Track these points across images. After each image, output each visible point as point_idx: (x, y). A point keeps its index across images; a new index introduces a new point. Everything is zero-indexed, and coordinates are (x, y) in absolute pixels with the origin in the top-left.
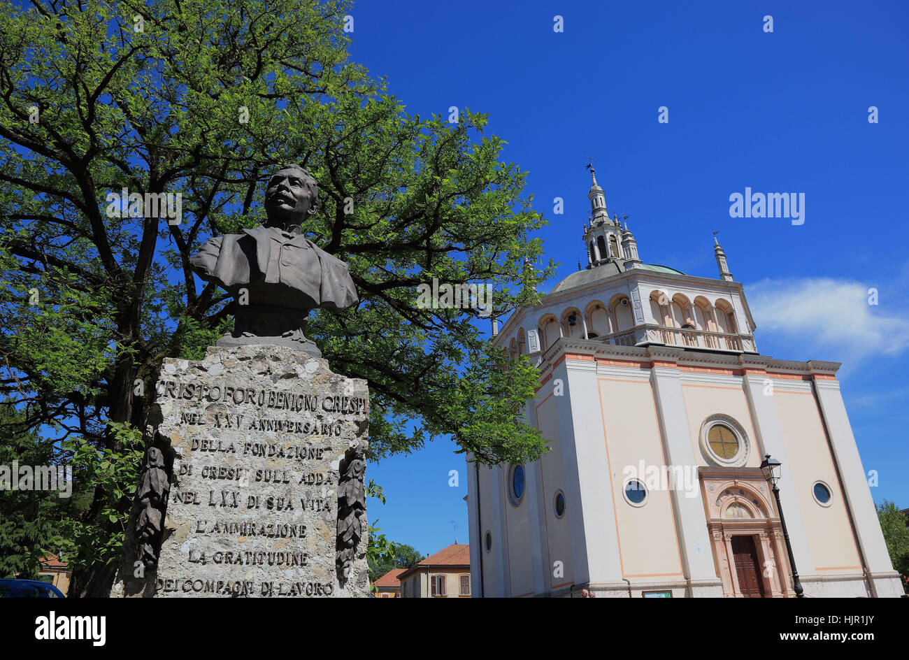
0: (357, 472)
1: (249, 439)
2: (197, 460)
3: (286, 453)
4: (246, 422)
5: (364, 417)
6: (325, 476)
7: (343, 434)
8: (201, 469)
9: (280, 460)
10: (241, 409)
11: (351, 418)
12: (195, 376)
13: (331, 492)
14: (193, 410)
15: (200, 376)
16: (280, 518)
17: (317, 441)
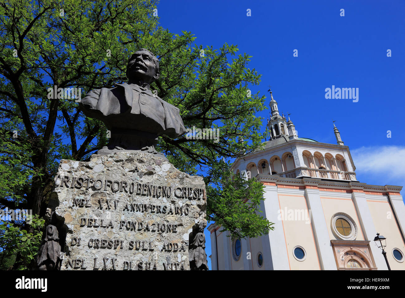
0: (201, 242)
1: (123, 218)
2: (85, 234)
3: (151, 228)
4: (120, 205)
5: (204, 202)
6: (180, 245)
7: (190, 214)
8: (87, 241)
9: (146, 233)
10: (117, 196)
11: (195, 203)
12: (83, 173)
13: (185, 257)
14: (82, 197)
15: (87, 172)
17: (172, 219)
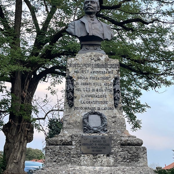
0: (118, 83)
1: (91, 76)
2: (80, 81)
3: (100, 78)
4: (89, 72)
5: (118, 69)
6: (110, 83)
7: (113, 73)
8: (80, 83)
9: (99, 80)
10: (88, 69)
11: (115, 70)
13: (111, 87)
14: (77, 70)
15: (77, 61)
16: (100, 93)
17: (107, 75)
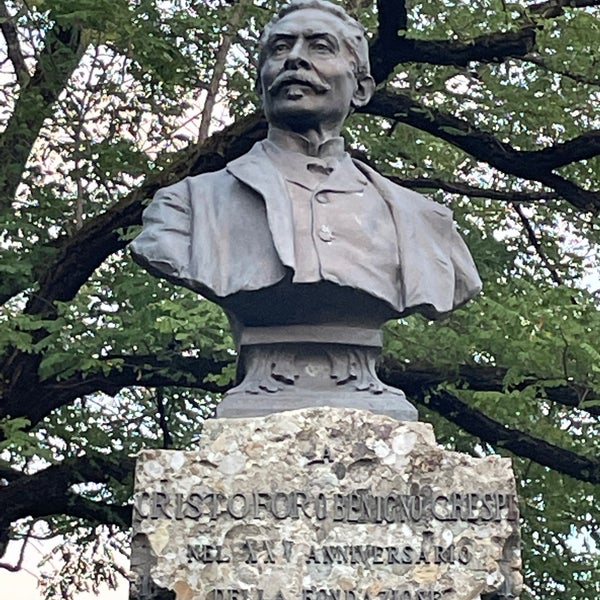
1: (307, 583)
4: (298, 554)
5: (510, 529)
7: (474, 562)
10: (286, 529)
11: (486, 533)
12: (197, 480)
14: (205, 540)
15: (206, 477)
17: (427, 577)
